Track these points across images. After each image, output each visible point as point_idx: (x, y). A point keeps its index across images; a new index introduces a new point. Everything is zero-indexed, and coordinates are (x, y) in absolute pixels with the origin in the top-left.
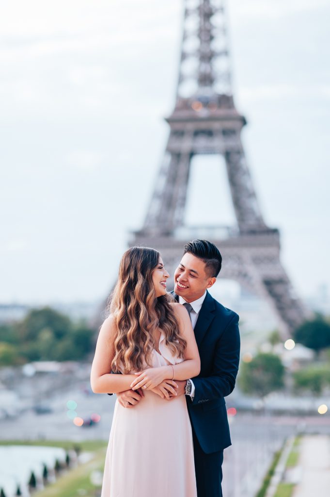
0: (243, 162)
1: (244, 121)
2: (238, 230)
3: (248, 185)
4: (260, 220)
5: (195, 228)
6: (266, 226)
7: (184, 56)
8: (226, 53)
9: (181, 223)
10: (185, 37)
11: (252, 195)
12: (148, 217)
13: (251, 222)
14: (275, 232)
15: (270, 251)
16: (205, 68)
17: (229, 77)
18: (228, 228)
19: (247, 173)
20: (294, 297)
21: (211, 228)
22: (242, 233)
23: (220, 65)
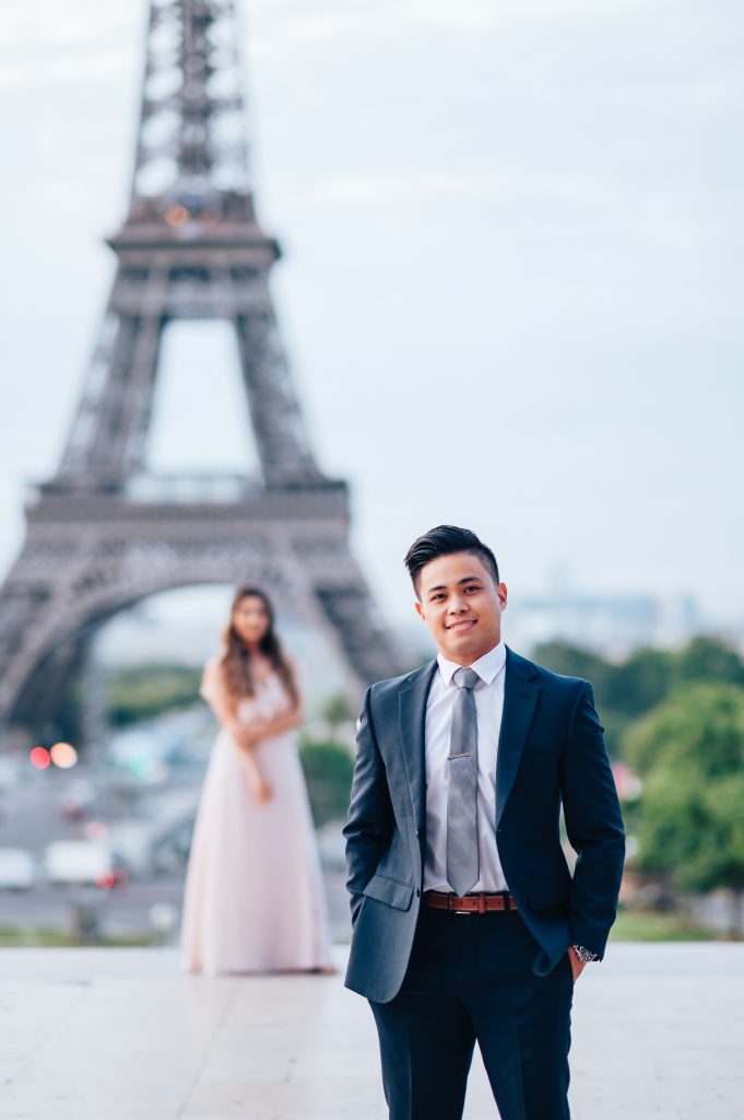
0: (272, 337)
1: (274, 250)
2: (263, 482)
3: (284, 386)
4: (308, 461)
5: (170, 478)
6: (321, 476)
7: (148, 110)
8: (238, 103)
9: (139, 466)
10: (149, 71)
11: (293, 408)
12: (68, 453)
13: (290, 466)
14: (339, 487)
15: (331, 527)
16: (193, 133)
17: (244, 153)
18: (239, 478)
19: (281, 360)
20: (379, 626)
21: (205, 477)
22: (270, 487)
23: (225, 130)
